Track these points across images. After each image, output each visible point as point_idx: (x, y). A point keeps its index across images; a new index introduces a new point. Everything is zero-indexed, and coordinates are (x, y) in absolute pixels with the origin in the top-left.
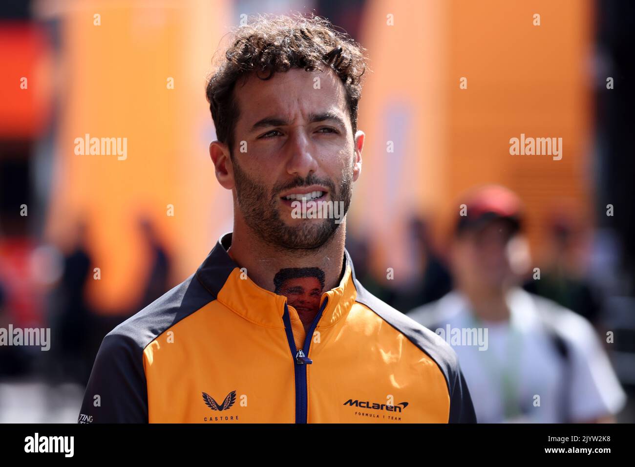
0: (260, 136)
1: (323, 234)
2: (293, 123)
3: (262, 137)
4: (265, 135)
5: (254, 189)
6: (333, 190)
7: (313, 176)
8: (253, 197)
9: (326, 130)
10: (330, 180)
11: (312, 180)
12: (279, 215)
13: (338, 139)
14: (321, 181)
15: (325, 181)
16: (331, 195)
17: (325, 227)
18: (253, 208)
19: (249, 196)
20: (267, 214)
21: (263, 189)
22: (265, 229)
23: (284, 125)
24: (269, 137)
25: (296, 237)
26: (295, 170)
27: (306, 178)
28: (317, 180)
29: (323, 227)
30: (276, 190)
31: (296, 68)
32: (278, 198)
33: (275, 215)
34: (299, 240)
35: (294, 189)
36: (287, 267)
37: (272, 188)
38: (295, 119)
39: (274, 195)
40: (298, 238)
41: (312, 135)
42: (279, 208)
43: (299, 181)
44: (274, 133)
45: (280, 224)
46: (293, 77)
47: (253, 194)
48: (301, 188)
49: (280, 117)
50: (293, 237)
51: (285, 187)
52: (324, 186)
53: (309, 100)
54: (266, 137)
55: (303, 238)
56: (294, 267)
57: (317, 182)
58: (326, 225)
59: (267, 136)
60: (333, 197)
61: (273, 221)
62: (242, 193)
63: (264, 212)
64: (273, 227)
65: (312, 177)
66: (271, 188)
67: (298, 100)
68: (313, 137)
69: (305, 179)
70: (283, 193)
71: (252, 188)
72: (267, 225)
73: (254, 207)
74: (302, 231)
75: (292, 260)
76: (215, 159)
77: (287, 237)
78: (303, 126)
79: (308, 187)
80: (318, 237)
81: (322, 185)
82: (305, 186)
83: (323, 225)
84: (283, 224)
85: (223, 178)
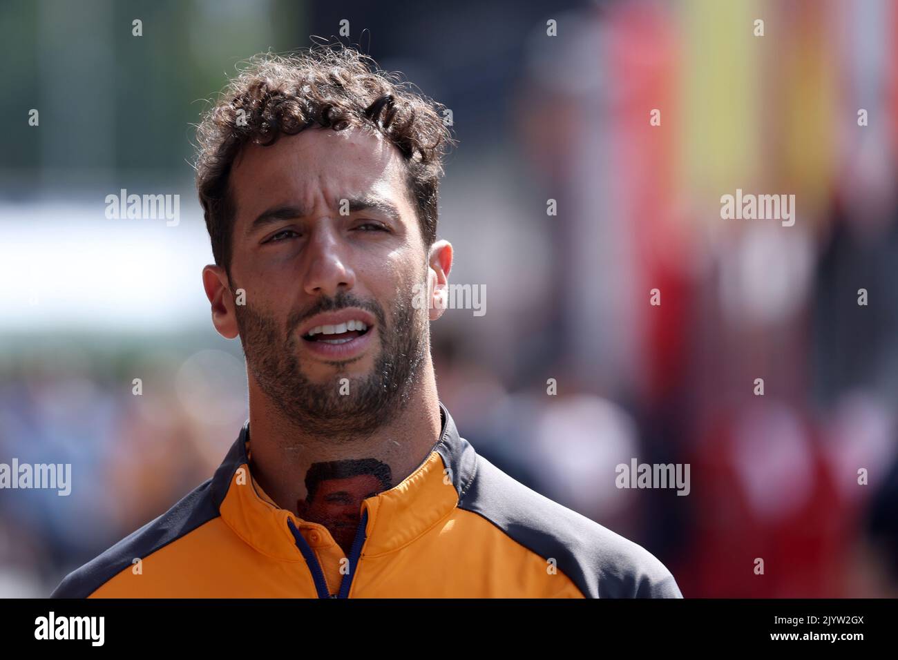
0: (264, 240)
1: (368, 394)
2: (314, 213)
3: (268, 241)
4: (273, 237)
5: (262, 327)
6: (382, 321)
7: (347, 294)
8: (262, 339)
9: (370, 227)
10: (376, 303)
11: (345, 300)
12: (299, 366)
13: (390, 240)
14: (361, 302)
15: (367, 303)
16: (379, 329)
17: (372, 383)
18: (263, 360)
19: (256, 340)
20: (282, 366)
21: (273, 324)
22: (282, 392)
23: (298, 217)
24: (279, 240)
25: (325, 400)
26: (315, 284)
27: (336, 297)
28: (355, 300)
29: (369, 383)
30: (292, 324)
31: (318, 128)
32: (297, 337)
33: (293, 366)
34: (330, 406)
35: (316, 317)
36: (321, 461)
37: (286, 321)
38: (315, 206)
39: (291, 331)
40: (328, 402)
41: (346, 233)
42: (298, 354)
43: (324, 303)
44: (287, 234)
45: (302, 381)
46: (312, 142)
47: (262, 334)
48: (328, 314)
49: (292, 204)
50: (321, 401)
51: (304, 316)
52: (367, 309)
53: (337, 178)
54: (274, 241)
55: (337, 402)
56: (330, 460)
57: (354, 303)
58: (373, 380)
59: (275, 239)
60: (383, 333)
61: (291, 376)
62: (247, 338)
63: (278, 362)
64: (291, 387)
65: (346, 296)
66: (283, 320)
67: (320, 177)
68: (348, 237)
69: (333, 300)
70: (302, 328)
71: (258, 325)
72: (284, 383)
73: (265, 357)
74: (333, 390)
75: (326, 449)
76: (211, 293)
77: (311, 401)
78: (330, 217)
79: (340, 312)
80: (361, 398)
81: (362, 307)
82: (335, 310)
83: (369, 380)
84: (305, 381)
85: (221, 321)
